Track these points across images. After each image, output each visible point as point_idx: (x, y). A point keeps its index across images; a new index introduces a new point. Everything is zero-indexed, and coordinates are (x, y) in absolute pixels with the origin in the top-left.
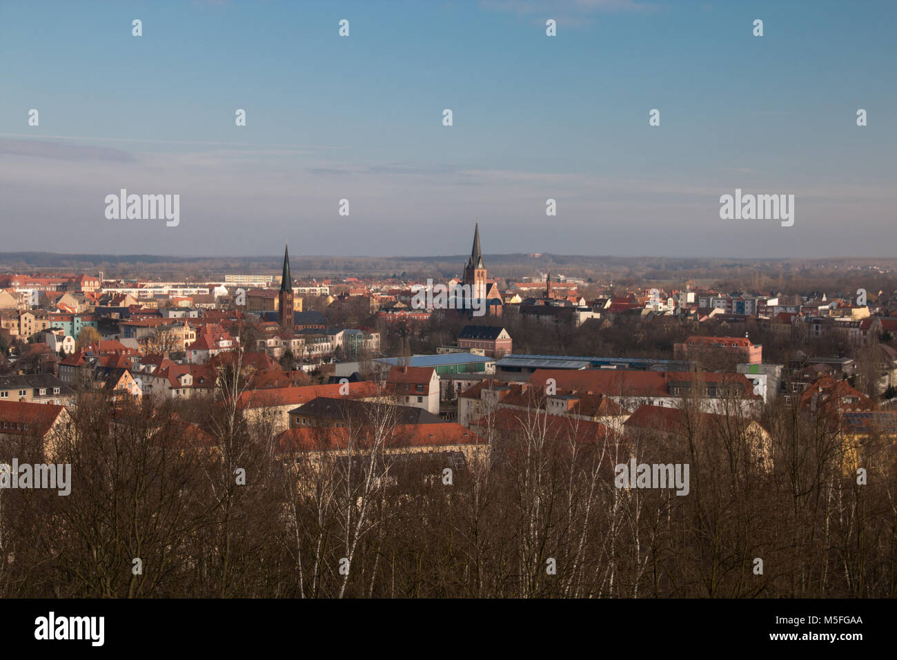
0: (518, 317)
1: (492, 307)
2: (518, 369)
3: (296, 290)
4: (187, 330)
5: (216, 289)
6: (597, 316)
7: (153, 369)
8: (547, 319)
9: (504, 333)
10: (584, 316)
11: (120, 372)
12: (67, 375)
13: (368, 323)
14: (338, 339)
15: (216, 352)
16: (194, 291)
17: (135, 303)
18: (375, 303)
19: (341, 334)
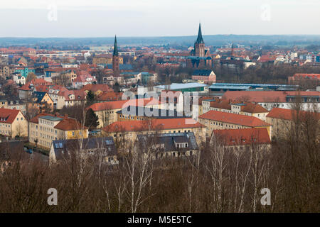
0: (219, 65)
1: (207, 61)
2: (219, 90)
3: (120, 53)
4: (72, 74)
5: (86, 54)
6: (254, 64)
7: (58, 92)
8: (232, 66)
9: (212, 73)
10: (248, 64)
11: (44, 94)
12: (22, 95)
13: (152, 69)
14: (139, 77)
15: (86, 84)
16: (76, 54)
17: (50, 60)
18: (154, 60)
19: (140, 74)
